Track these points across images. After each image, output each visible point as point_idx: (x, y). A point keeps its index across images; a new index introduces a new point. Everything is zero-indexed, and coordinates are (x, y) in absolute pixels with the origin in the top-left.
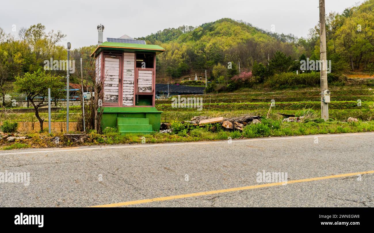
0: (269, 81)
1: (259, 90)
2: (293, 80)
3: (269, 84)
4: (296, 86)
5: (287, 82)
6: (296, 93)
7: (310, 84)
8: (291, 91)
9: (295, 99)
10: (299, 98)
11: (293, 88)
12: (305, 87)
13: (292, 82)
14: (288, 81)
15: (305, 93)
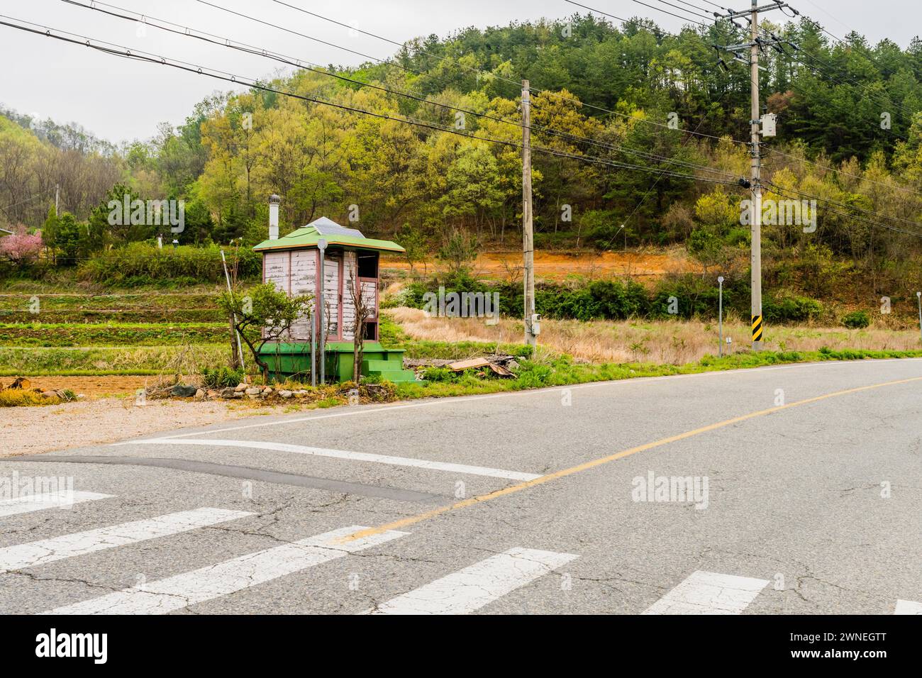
0: (92, 264)
1: (65, 287)
2: (162, 263)
3: (93, 272)
4: (172, 279)
5: (146, 269)
6: (180, 298)
7: (206, 277)
8: (157, 293)
9: (199, 316)
10: (207, 313)
11: (164, 285)
12: (195, 284)
13: (160, 269)
14: (150, 267)
15: (203, 299)
